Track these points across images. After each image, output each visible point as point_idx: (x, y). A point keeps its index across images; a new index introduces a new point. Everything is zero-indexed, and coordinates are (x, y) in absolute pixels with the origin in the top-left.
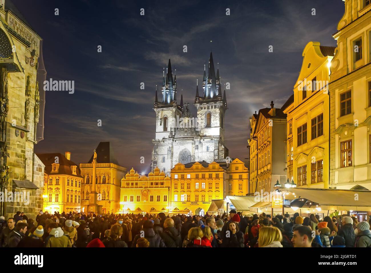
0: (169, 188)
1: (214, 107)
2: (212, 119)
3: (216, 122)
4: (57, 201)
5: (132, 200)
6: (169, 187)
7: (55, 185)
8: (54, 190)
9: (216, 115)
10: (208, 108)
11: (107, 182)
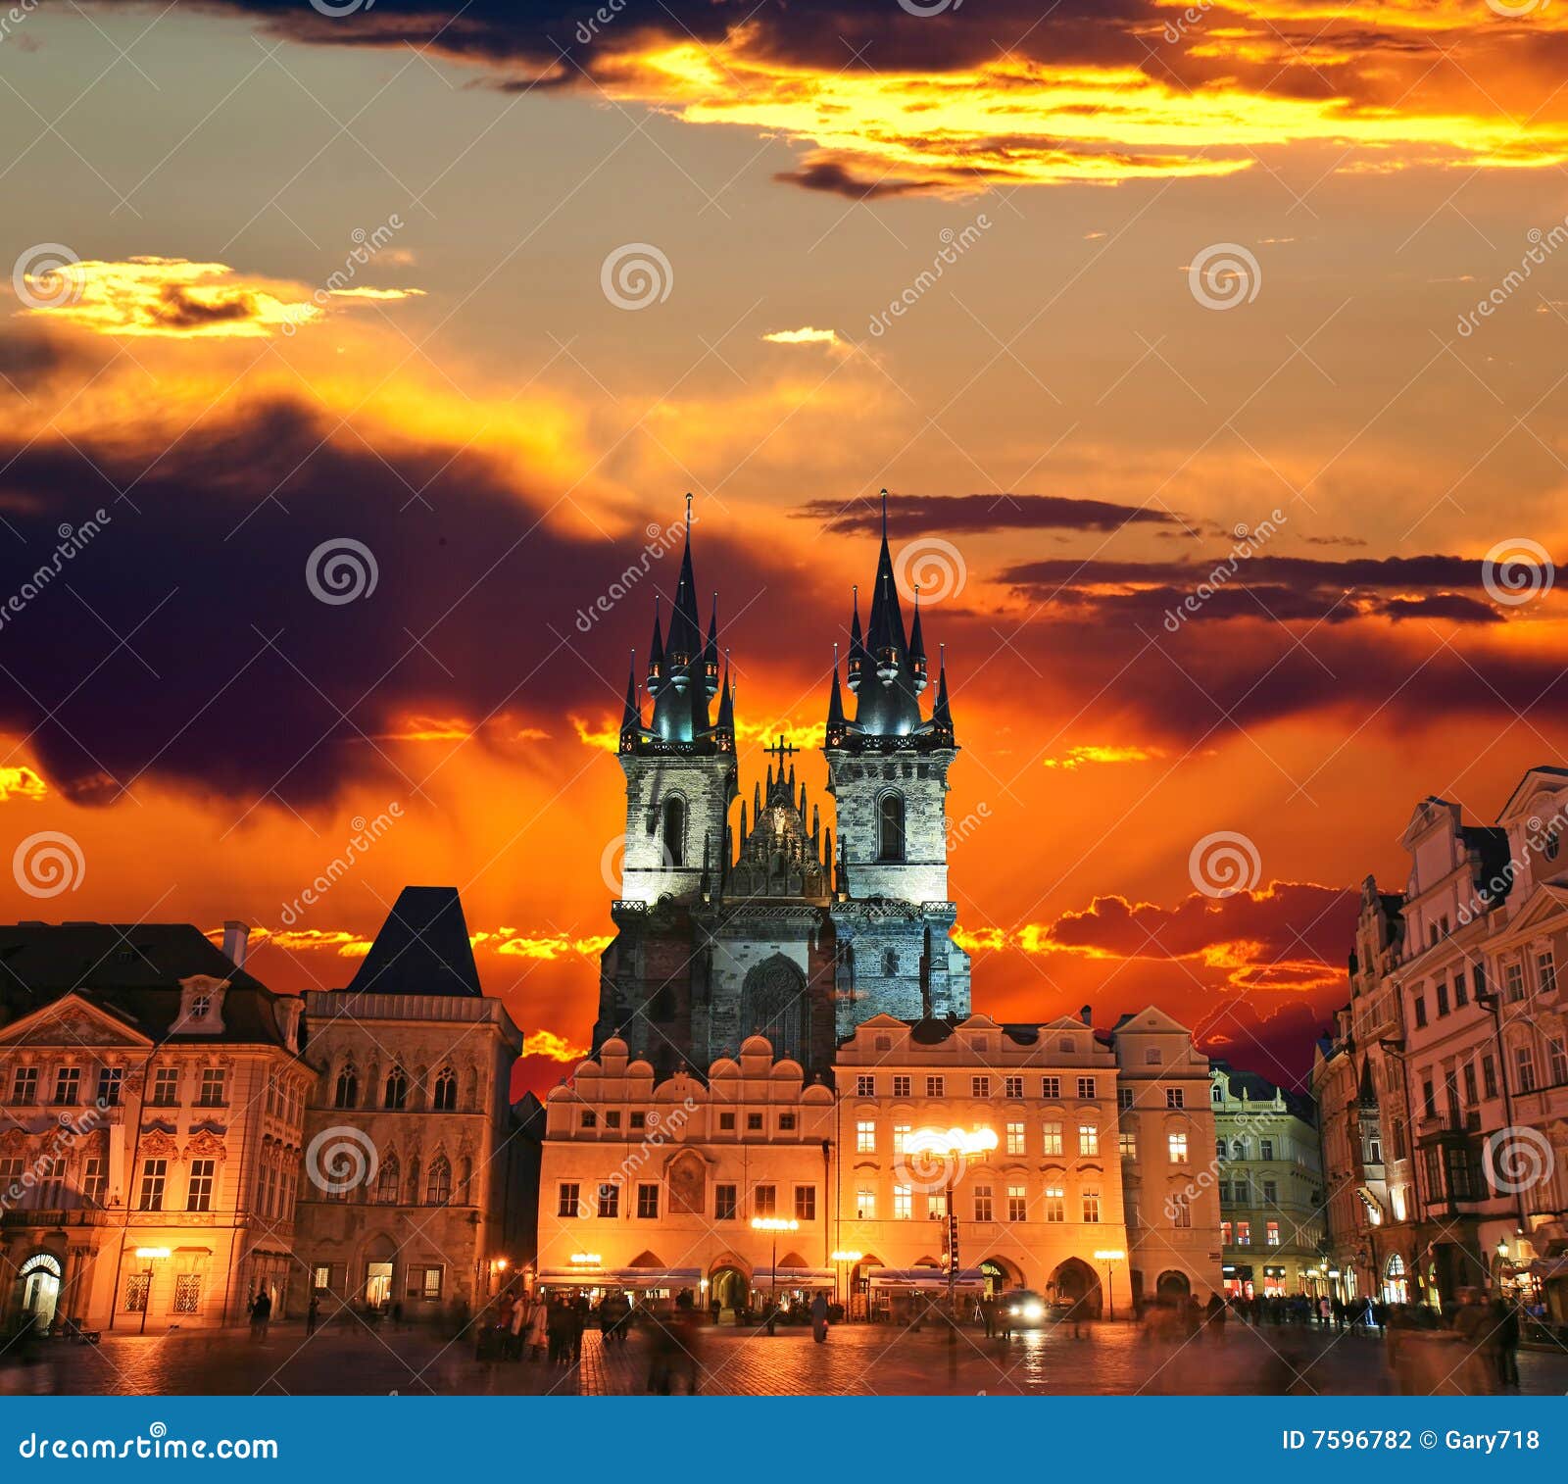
0: (826, 1151)
1: (915, 771)
2: (909, 827)
3: (927, 839)
4: (198, 1202)
5: (608, 1208)
6: (826, 1144)
7: (194, 1105)
8: (182, 1140)
9: (928, 810)
10: (889, 774)
11: (461, 1099)
